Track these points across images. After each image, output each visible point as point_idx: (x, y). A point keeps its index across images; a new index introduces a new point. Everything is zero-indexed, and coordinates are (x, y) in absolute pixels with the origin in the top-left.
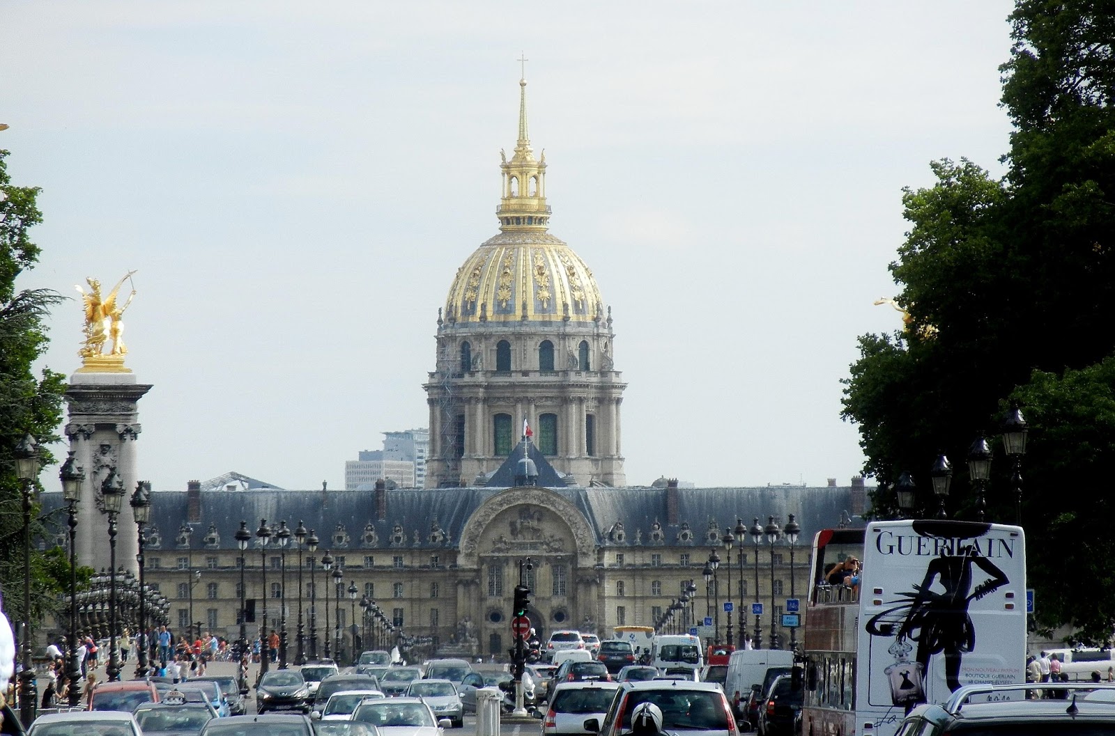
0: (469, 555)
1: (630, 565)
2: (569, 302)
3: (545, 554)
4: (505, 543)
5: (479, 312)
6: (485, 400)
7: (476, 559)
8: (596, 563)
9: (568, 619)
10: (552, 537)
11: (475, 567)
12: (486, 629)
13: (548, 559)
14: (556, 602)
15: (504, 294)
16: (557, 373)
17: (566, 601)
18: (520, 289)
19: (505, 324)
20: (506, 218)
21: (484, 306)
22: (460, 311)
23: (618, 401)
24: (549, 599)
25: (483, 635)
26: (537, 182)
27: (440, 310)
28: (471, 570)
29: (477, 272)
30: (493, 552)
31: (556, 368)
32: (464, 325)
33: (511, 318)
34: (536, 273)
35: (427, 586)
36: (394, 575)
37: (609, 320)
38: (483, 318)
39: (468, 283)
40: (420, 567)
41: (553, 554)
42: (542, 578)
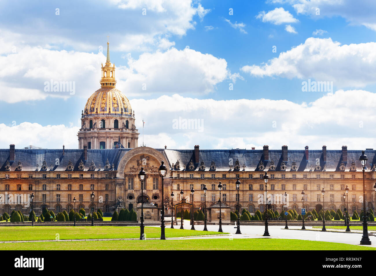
0: (121, 173)
1: (182, 178)
2: (123, 108)
3: (150, 173)
4: (135, 169)
5: (95, 111)
6: (97, 137)
7: (123, 175)
8: (170, 176)
9: (159, 198)
10: (153, 166)
11: (123, 178)
12: (127, 202)
13: (151, 175)
14: (155, 191)
15: (104, 105)
16: (119, 130)
17: (158, 191)
18: (108, 104)
19: (103, 114)
20: (103, 83)
21: (97, 109)
22: (89, 110)
23: (137, 138)
24: (152, 191)
25: (126, 204)
26: (112, 73)
27: (82, 111)
28: (121, 179)
29: (95, 99)
30: (130, 172)
31: (119, 127)
32: (91, 115)
33: (105, 112)
34: (113, 99)
35: (104, 185)
36: (91, 181)
37: (134, 115)
38: (97, 112)
39: (92, 102)
40: (101, 178)
41: (154, 173)
42: (149, 182)
